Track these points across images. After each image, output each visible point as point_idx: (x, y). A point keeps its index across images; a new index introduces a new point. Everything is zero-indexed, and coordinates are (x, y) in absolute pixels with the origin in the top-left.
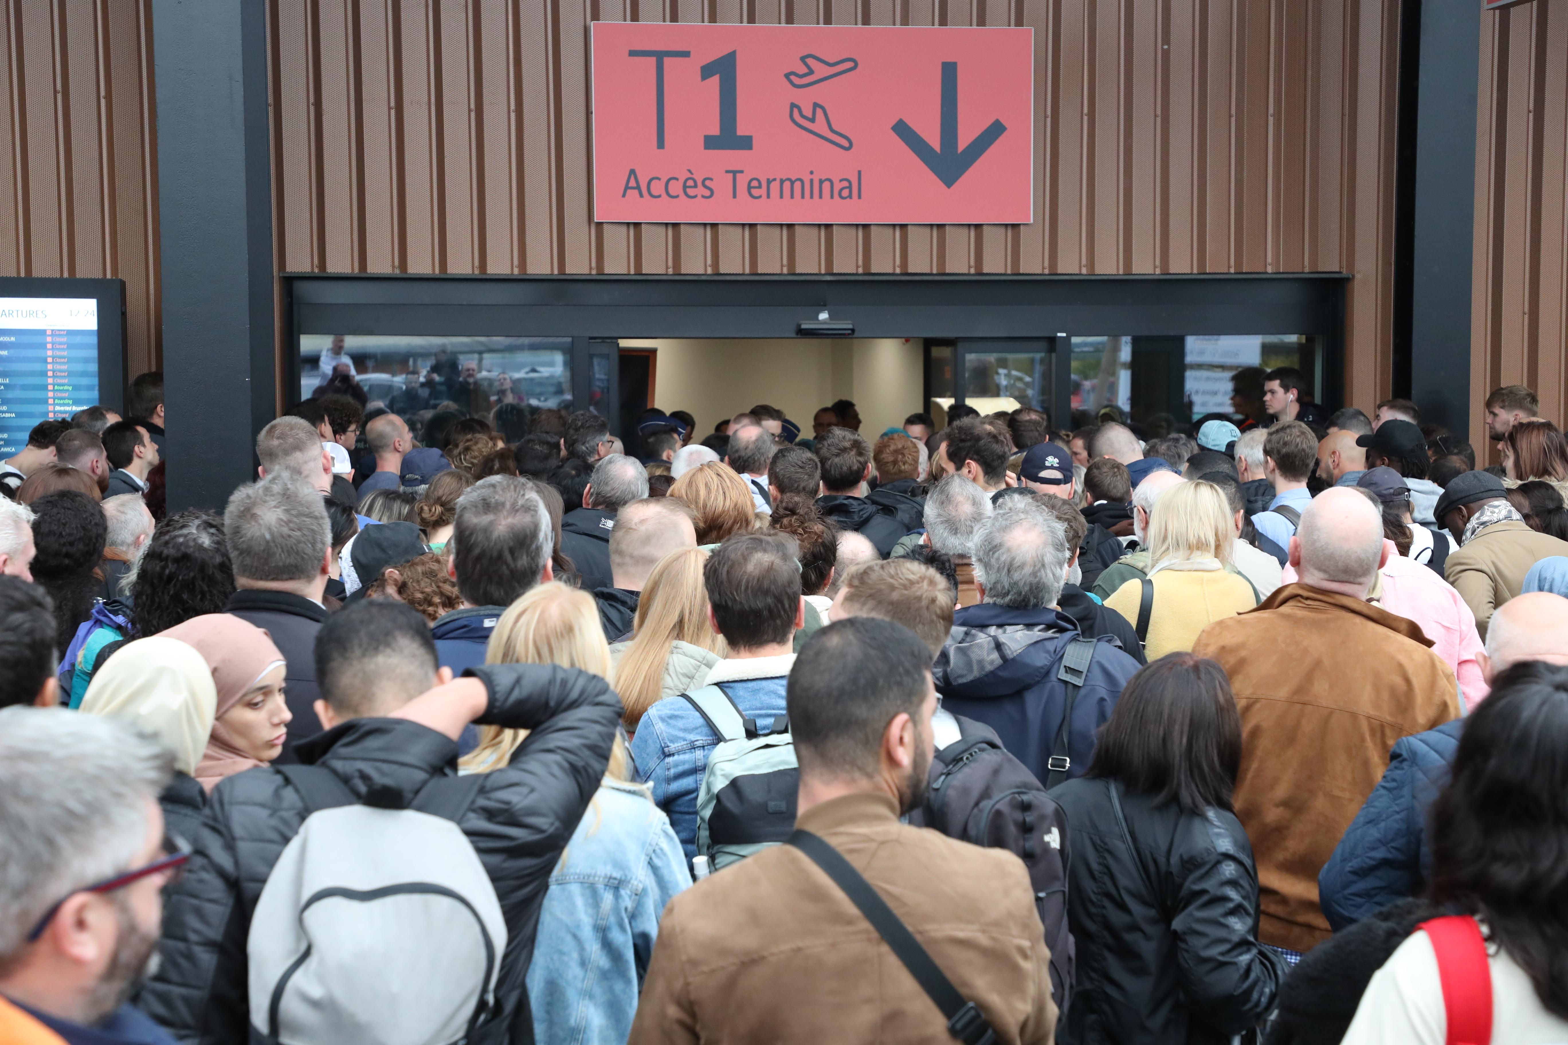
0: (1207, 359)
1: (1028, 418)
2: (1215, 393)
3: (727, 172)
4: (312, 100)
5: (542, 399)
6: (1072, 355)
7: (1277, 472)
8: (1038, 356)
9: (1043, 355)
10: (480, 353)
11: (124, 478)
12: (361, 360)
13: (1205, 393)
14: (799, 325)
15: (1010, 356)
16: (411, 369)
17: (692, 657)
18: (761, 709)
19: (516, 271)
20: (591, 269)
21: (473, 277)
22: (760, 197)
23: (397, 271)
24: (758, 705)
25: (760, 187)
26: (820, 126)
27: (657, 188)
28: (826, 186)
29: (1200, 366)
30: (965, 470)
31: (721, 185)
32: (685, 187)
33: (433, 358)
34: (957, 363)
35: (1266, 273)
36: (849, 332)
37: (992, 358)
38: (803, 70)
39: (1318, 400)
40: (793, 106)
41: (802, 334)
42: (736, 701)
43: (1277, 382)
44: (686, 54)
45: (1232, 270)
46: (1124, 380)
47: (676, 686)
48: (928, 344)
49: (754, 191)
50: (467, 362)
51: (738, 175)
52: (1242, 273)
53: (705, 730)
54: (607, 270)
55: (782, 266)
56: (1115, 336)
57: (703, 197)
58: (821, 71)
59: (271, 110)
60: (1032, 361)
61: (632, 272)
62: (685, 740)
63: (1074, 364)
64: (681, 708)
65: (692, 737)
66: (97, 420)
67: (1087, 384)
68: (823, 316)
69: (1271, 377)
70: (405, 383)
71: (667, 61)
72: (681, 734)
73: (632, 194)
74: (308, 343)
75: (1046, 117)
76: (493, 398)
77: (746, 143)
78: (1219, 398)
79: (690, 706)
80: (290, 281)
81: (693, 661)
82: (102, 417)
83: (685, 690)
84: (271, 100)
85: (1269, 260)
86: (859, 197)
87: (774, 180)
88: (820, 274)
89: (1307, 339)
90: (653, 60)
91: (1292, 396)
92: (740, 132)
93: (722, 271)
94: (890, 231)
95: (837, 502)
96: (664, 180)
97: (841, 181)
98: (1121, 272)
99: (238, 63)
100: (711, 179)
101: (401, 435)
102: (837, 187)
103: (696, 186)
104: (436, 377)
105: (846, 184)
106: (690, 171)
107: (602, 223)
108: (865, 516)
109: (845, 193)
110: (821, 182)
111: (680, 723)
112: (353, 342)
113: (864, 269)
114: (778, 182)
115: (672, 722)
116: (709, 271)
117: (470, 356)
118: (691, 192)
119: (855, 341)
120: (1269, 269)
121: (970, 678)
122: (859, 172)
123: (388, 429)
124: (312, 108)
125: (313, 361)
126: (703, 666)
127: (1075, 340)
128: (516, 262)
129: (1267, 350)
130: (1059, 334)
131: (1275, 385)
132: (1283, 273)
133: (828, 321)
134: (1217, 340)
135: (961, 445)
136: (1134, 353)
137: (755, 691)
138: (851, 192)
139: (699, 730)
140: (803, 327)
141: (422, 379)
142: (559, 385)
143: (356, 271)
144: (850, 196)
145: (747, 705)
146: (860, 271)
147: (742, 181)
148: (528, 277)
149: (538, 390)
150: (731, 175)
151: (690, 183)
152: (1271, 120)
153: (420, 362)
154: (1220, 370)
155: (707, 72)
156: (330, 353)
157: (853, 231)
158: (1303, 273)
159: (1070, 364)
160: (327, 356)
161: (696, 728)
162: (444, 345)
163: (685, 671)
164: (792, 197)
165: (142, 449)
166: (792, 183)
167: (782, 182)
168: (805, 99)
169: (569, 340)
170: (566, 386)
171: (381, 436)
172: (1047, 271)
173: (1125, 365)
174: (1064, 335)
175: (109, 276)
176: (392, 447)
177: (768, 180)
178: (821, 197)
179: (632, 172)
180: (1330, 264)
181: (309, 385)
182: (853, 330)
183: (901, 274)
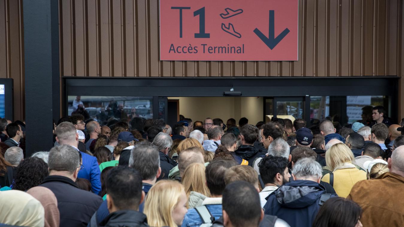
0: (354, 103)
1: (301, 122)
2: (356, 114)
3: (202, 45)
4: (72, 23)
5: (143, 115)
6: (311, 102)
7: (376, 137)
8: (299, 102)
9: (301, 102)
10: (124, 101)
11: (12, 142)
12: (86, 103)
13: (353, 114)
14: (224, 93)
15: (291, 102)
16: (102, 106)
17: (197, 196)
18: (218, 214)
19: (136, 76)
20: (159, 75)
21: (122, 78)
22: (212, 53)
23: (98, 76)
24: (217, 212)
25: (212, 49)
26: (231, 30)
27: (180, 50)
28: (233, 49)
29: (351, 105)
30: (268, 139)
31: (200, 49)
32: (189, 50)
33: (109, 103)
34: (274, 104)
35: (373, 76)
36: (240, 95)
37: (285, 102)
38: (226, 13)
39: (389, 116)
40: (222, 24)
41: (225, 95)
42: (210, 211)
43: (377, 110)
44: (189, 8)
45: (362, 75)
46: (327, 109)
47: (192, 205)
48: (265, 98)
49: (210, 51)
50: (120, 104)
51: (205, 46)
52: (365, 76)
53: (200, 219)
54: (164, 75)
55: (219, 74)
56: (324, 96)
57: (194, 53)
58: (231, 13)
59: (59, 26)
60: (298, 103)
61: (172, 76)
62: (193, 222)
63: (311, 104)
64: (193, 212)
65: (196, 221)
66: (4, 122)
67: (315, 111)
68: (232, 90)
69: (375, 108)
70: (100, 110)
71: (183, 10)
72: (193, 220)
73: (172, 52)
74: (70, 98)
75: (302, 27)
76: (128, 115)
77: (208, 36)
78: (357, 115)
79: (196, 212)
80: (65, 79)
81: (197, 197)
82: (6, 122)
83: (195, 206)
84: (59, 23)
85: (374, 72)
86: (243, 53)
87: (217, 47)
88: (231, 77)
89: (386, 97)
90: (179, 10)
91: (381, 115)
92: (206, 32)
93: (200, 76)
94: (253, 63)
95: (247, 147)
96: (182, 48)
97: (237, 47)
98: (326, 76)
99: (49, 11)
100: (197, 47)
101: (97, 127)
102: (236, 49)
103: (192, 49)
104: (110, 109)
105: (239, 48)
106: (190, 44)
107: (162, 61)
108: (256, 152)
109: (239, 51)
110: (231, 48)
111: (192, 217)
112: (83, 98)
113: (245, 75)
114: (218, 48)
115: (190, 216)
116: (196, 76)
117: (121, 102)
118: (190, 51)
119: (242, 97)
120: (374, 75)
121: (291, 201)
122: (243, 45)
123: (93, 125)
124: (72, 25)
125: (71, 103)
126: (200, 199)
127: (311, 97)
128: (136, 73)
129: (373, 100)
130: (306, 95)
131: (376, 111)
132: (378, 76)
133: (233, 91)
134: (357, 97)
135: (268, 131)
136: (331, 101)
137: (216, 208)
138: (241, 51)
139: (198, 219)
140: (226, 93)
141: (106, 109)
142: (149, 110)
143: (86, 76)
144: (240, 52)
145: (213, 212)
146: (244, 76)
147: (206, 48)
148: (139, 78)
149: (142, 112)
150: (203, 46)
151: (190, 48)
152: (374, 28)
153: (105, 104)
154: (358, 106)
155: (196, 14)
156: (76, 101)
157: (241, 63)
158: (384, 76)
159: (310, 104)
160: (75, 102)
161: (197, 219)
162: (113, 99)
163: (195, 201)
164: (222, 53)
165: (19, 132)
166: (222, 48)
167: (219, 48)
168: (226, 22)
169: (152, 97)
170: (151, 111)
171: (91, 127)
172: (302, 76)
173: (327, 105)
174: (308, 96)
175: (8, 78)
176: (94, 131)
177: (215, 47)
178: (231, 53)
179: (172, 45)
180: (393, 73)
181: (70, 111)
182: (241, 94)
183: (256, 77)
